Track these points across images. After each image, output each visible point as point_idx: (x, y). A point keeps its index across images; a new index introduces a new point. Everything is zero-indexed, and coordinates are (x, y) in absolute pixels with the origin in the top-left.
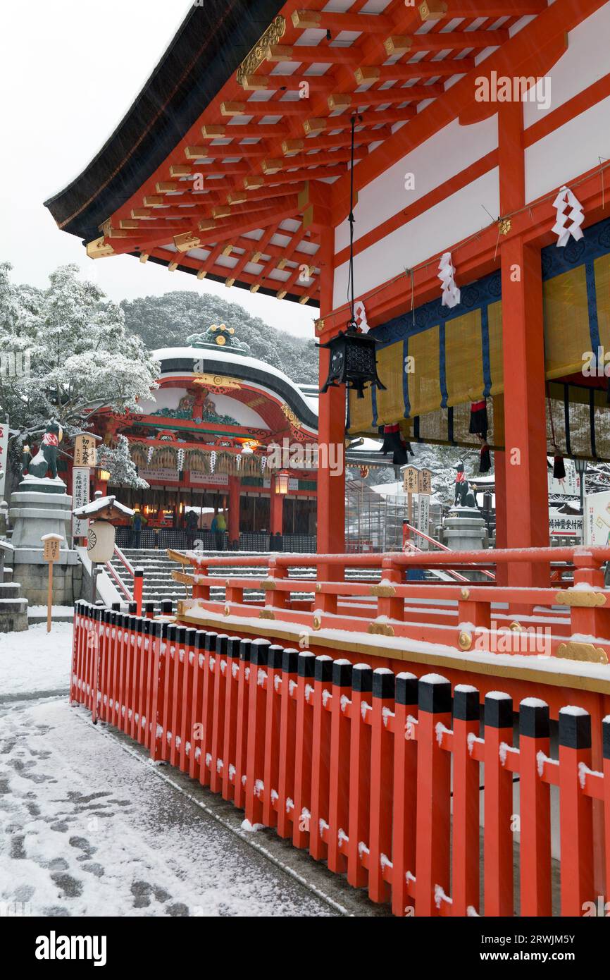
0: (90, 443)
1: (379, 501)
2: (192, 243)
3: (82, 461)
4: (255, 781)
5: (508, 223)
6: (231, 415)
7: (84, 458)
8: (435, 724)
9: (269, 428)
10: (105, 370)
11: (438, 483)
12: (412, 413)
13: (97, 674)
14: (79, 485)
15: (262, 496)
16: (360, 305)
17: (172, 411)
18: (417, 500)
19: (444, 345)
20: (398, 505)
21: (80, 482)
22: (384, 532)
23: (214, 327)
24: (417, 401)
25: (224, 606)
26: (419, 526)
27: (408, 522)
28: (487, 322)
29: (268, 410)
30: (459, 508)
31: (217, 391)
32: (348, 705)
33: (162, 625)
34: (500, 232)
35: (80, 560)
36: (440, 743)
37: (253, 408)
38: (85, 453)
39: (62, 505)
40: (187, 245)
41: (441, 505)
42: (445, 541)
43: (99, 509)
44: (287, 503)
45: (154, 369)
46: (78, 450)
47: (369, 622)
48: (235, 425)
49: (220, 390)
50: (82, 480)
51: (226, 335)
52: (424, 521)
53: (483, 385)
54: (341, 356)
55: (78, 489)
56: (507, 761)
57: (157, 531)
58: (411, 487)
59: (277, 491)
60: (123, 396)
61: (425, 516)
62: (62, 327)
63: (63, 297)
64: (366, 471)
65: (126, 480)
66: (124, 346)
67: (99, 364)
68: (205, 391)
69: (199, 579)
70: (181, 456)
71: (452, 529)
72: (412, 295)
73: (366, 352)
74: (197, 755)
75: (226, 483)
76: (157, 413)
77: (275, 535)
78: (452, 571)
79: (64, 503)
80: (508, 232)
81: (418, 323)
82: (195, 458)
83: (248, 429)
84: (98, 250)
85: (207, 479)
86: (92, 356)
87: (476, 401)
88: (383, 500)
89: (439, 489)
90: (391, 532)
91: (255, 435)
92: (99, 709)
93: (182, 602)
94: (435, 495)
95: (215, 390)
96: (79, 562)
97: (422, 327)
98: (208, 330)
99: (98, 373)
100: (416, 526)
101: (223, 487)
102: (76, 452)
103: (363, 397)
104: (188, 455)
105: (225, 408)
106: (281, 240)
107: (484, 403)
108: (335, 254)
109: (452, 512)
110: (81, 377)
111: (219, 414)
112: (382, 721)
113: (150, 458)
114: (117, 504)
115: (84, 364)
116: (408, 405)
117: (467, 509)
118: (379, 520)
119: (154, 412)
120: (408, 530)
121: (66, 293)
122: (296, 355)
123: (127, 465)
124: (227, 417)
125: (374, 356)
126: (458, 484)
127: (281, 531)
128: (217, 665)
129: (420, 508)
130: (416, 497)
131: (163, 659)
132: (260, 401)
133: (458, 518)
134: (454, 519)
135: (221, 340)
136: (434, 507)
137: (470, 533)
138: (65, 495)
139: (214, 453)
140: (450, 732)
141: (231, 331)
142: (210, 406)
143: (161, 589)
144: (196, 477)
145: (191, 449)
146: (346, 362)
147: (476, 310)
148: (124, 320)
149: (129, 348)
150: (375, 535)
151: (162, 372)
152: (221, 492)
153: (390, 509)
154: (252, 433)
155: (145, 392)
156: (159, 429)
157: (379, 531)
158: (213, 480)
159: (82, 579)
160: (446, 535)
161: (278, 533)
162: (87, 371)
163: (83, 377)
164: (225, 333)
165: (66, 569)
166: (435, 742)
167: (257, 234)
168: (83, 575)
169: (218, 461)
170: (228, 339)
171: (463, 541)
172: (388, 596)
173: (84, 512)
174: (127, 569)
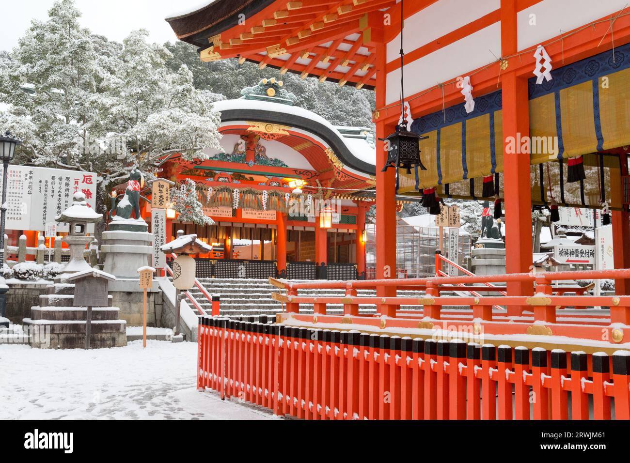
0: (165, 187)
1: (412, 233)
2: (281, 53)
3: (158, 203)
4: (353, 413)
5: (506, 62)
6: (280, 158)
7: (160, 200)
8: (458, 364)
9: (314, 170)
10: (181, 127)
11: (467, 214)
12: (444, 182)
13: (223, 365)
14: (157, 224)
15: (307, 229)
16: (406, 104)
17: (228, 155)
18: (447, 232)
19: (465, 136)
20: (430, 236)
21: (158, 222)
22: (418, 261)
23: (265, 81)
24: (447, 174)
25: (313, 317)
26: (450, 255)
27: (440, 252)
28: (494, 123)
29: (313, 153)
30: (485, 240)
31: (269, 137)
32: (410, 361)
33: (280, 327)
34: (501, 68)
35: (160, 288)
36: (461, 373)
37: (300, 152)
38: (161, 196)
39: (145, 241)
40: (277, 53)
41: (469, 236)
42: (473, 269)
43: (184, 245)
44: (330, 235)
45: (216, 119)
46: (155, 194)
47: (418, 321)
48: (283, 166)
49: (271, 137)
50: (159, 220)
51: (275, 87)
52: (454, 251)
53: (491, 165)
54: (396, 148)
55: (156, 228)
56: (492, 376)
57: (214, 262)
58: (442, 221)
59: (322, 226)
60: (195, 148)
61: (454, 247)
62: (142, 88)
63: (141, 62)
64: (401, 206)
65: (195, 218)
66: (193, 103)
67: (176, 120)
68: (257, 137)
69: (292, 298)
70: (236, 195)
71: (479, 258)
72: (443, 101)
73: (413, 145)
74: (310, 406)
75: (274, 218)
76: (215, 157)
77: (320, 265)
78: (474, 292)
79: (147, 240)
80: (507, 68)
81: (448, 119)
82: (249, 197)
83: (295, 170)
84: (209, 56)
85: (257, 215)
86: (169, 114)
87: (487, 175)
88: (417, 232)
89: (468, 220)
90: (423, 260)
91: (301, 176)
92: (226, 390)
93: (280, 315)
94: (465, 226)
95: (267, 136)
96: (160, 290)
97: (450, 122)
98: (259, 83)
99: (175, 129)
100: (447, 256)
101: (271, 222)
102: (153, 195)
103: (411, 173)
104: (243, 193)
105: (274, 151)
106: (344, 47)
107: (492, 177)
108: (387, 63)
109: (478, 244)
110: (160, 131)
111: (269, 158)
112: (430, 366)
113: (209, 198)
114: (198, 241)
115: (162, 121)
116: (440, 176)
117: (492, 240)
118: (413, 249)
119: (212, 157)
120: (440, 259)
121: (144, 59)
122: (331, 92)
123: (196, 205)
124: (276, 160)
125: (417, 147)
126: (484, 218)
127: (325, 262)
128: (324, 349)
129: (450, 239)
130: (447, 230)
131: (281, 349)
132: (306, 145)
133: (484, 249)
134: (481, 249)
135: (271, 92)
136: (463, 238)
137: (495, 261)
138: (147, 233)
139: (265, 192)
140: (466, 367)
141: (280, 83)
142: (261, 150)
143: (231, 312)
144: (247, 213)
145: (245, 189)
146: (400, 153)
147: (487, 114)
148: (193, 81)
149: (198, 104)
150: (409, 263)
151: (222, 121)
152: (270, 227)
153: (423, 239)
154: (298, 173)
155: (216, 145)
156: (217, 172)
157: (412, 260)
158: (262, 216)
159: (162, 305)
160: (473, 264)
161: (323, 264)
162: (165, 126)
163: (162, 132)
164: (275, 86)
165: (150, 295)
166: (458, 373)
167: (328, 44)
168: (163, 300)
169: (269, 200)
170: (277, 91)
171: (489, 268)
172: (430, 304)
173: (171, 248)
174: (205, 295)
